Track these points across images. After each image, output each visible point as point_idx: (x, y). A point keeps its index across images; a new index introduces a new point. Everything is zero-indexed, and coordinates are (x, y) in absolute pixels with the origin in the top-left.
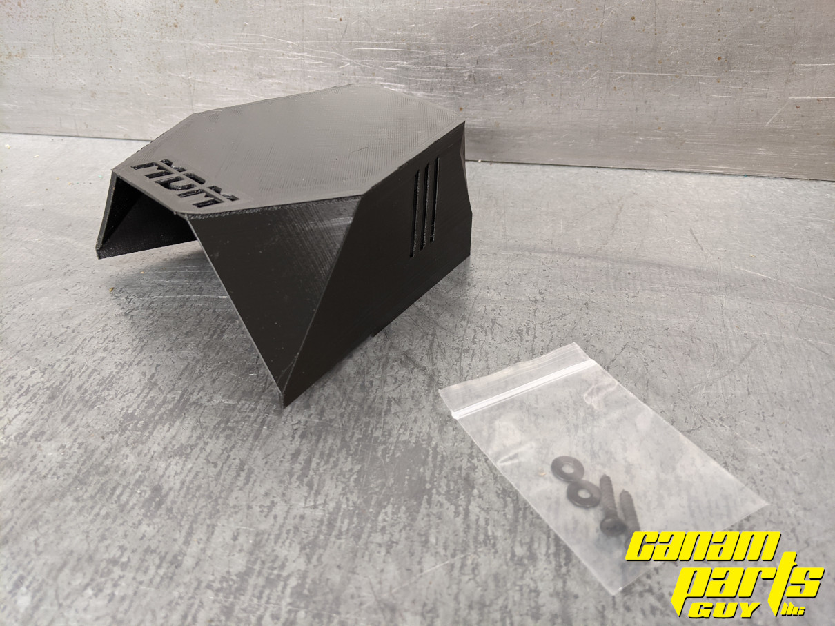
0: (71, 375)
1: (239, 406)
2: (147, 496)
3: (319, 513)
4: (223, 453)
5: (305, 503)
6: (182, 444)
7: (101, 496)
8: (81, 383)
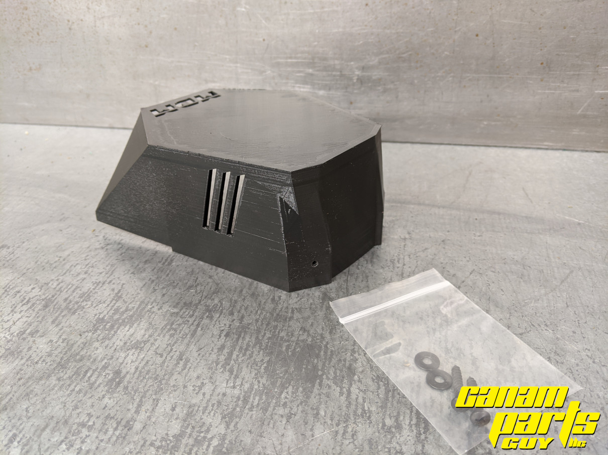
0: (60, 291)
1: (181, 313)
2: (110, 377)
3: (237, 392)
4: (167, 347)
5: (227, 384)
6: (138, 341)
7: (76, 377)
8: (67, 296)
